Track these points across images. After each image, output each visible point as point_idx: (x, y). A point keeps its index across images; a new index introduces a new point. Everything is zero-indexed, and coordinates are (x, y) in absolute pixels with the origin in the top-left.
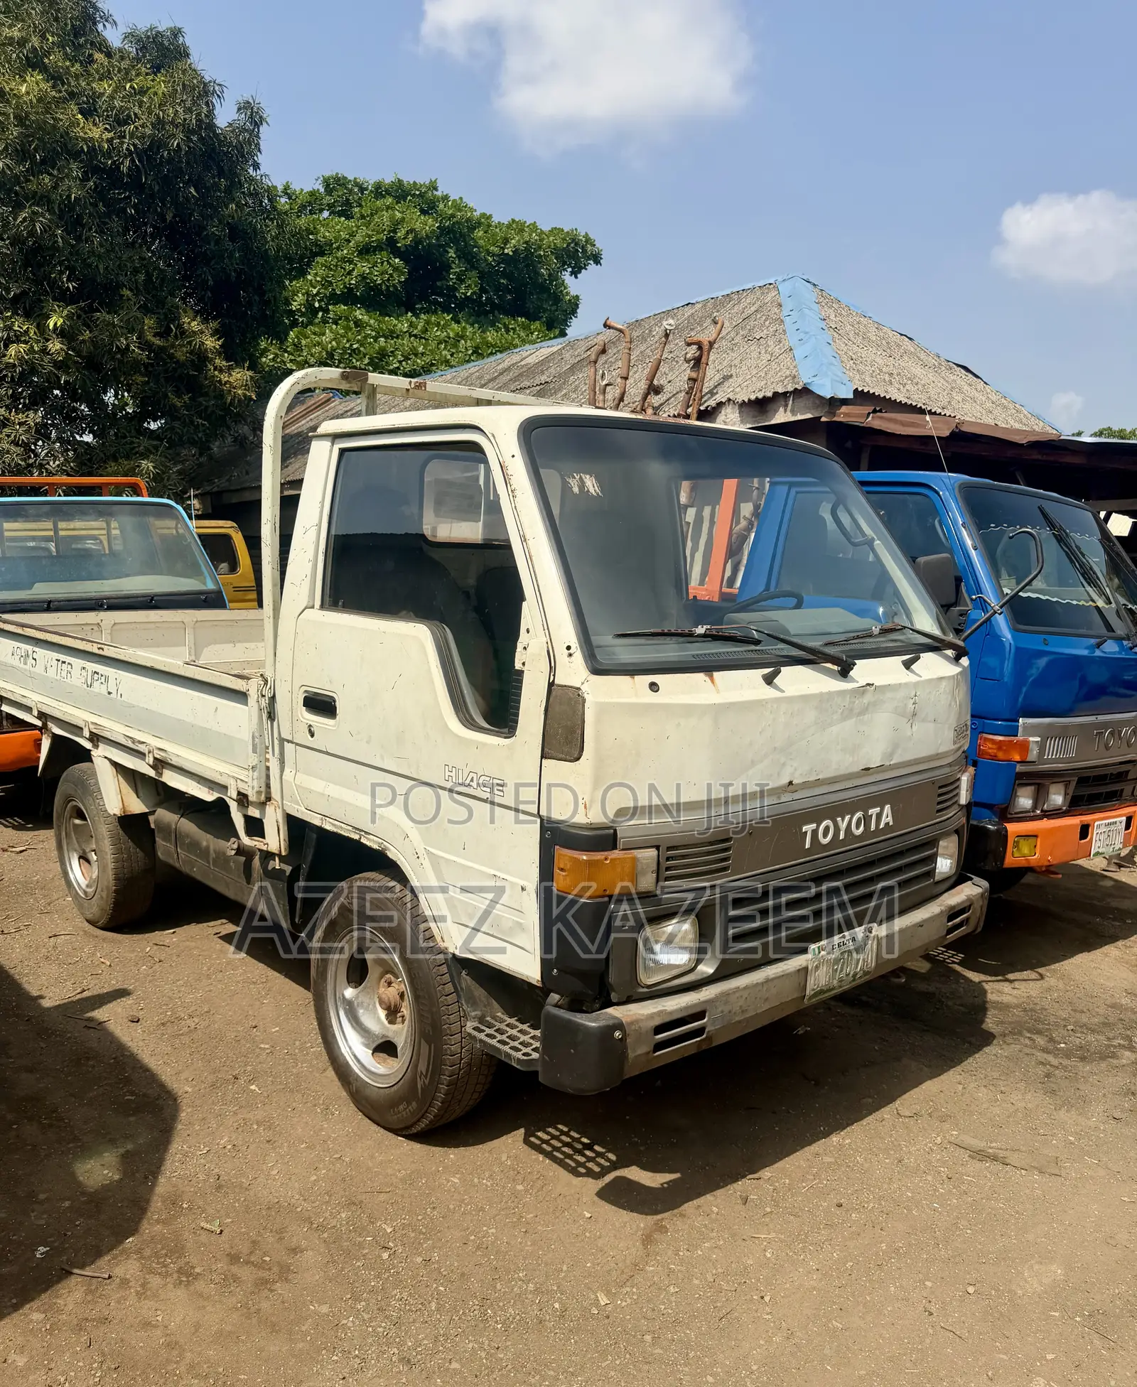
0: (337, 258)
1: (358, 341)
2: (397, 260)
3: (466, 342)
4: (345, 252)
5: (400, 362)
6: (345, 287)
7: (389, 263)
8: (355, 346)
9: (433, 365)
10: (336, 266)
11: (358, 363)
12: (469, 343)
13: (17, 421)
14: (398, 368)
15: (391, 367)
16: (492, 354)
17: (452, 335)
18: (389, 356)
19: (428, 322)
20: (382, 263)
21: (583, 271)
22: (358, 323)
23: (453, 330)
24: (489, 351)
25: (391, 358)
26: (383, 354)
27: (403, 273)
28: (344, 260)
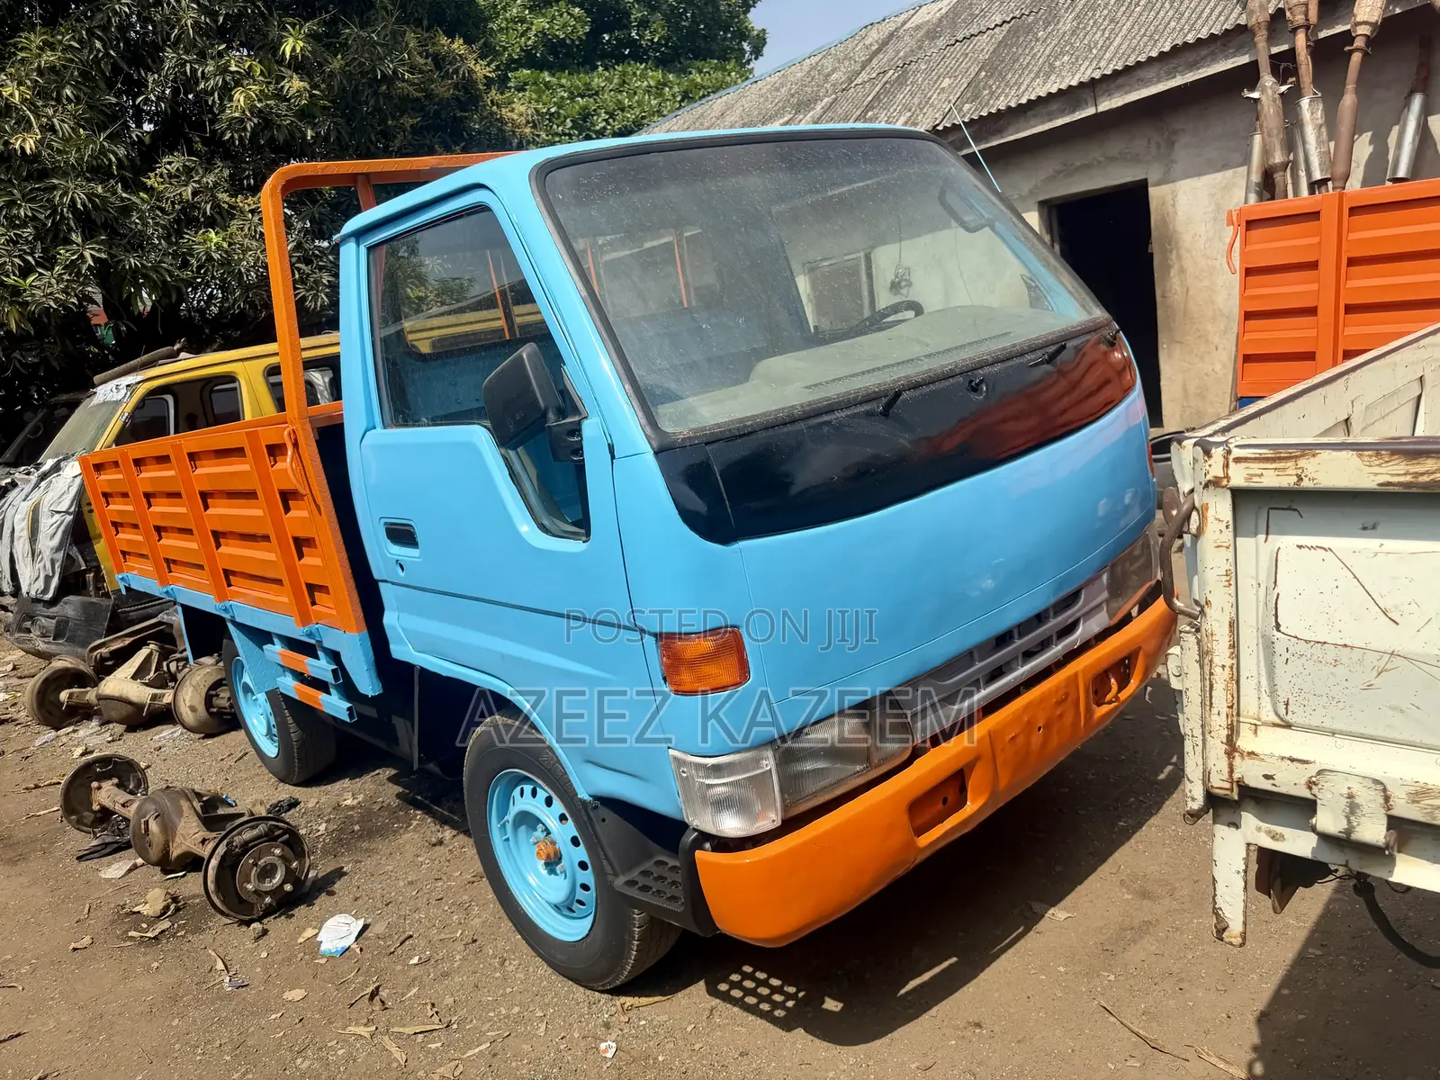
0: (507, 20)
1: (555, 103)
2: (577, 10)
3: (671, 88)
4: (515, 11)
5: (606, 120)
6: (522, 50)
7: (569, 14)
8: (553, 110)
9: (643, 118)
10: (507, 28)
11: (560, 128)
12: (676, 89)
13: (247, 208)
14: (605, 128)
15: (598, 128)
16: (704, 96)
17: (652, 83)
18: (593, 116)
19: (624, 74)
20: (561, 15)
21: (752, 9)
22: (547, 85)
23: (652, 77)
24: (701, 93)
25: (595, 118)
26: (586, 115)
27: (586, 23)
28: (513, 20)
